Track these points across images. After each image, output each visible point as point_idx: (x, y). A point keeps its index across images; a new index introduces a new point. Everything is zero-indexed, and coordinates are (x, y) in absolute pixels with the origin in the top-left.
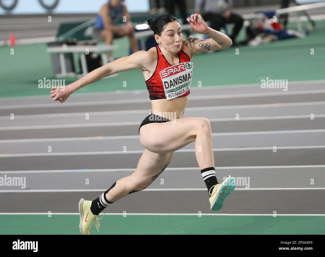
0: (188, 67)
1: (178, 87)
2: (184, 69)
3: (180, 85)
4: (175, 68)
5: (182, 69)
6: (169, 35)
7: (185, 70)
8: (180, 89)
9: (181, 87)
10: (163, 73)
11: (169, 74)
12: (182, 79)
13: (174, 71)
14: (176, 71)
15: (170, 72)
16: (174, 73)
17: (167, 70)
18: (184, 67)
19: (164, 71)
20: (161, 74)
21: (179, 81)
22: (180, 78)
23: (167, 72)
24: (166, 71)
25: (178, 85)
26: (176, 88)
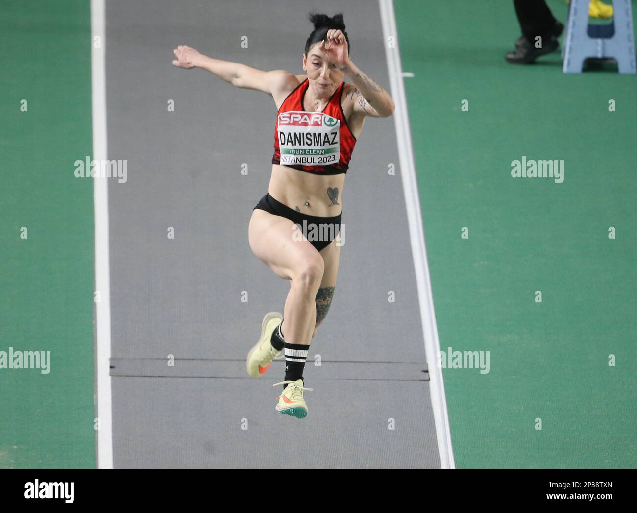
0: (328, 122)
1: (302, 150)
2: (320, 123)
3: (306, 147)
4: (306, 116)
5: (317, 122)
6: (314, 63)
7: (321, 125)
8: (305, 154)
9: (308, 152)
10: (283, 117)
11: (291, 122)
12: (312, 138)
13: (303, 121)
14: (305, 121)
15: (295, 119)
16: (300, 123)
17: (291, 114)
18: (321, 121)
19: (286, 114)
20: (280, 118)
21: (306, 140)
22: (309, 136)
23: (290, 118)
24: (289, 115)
25: (302, 147)
26: (298, 150)
